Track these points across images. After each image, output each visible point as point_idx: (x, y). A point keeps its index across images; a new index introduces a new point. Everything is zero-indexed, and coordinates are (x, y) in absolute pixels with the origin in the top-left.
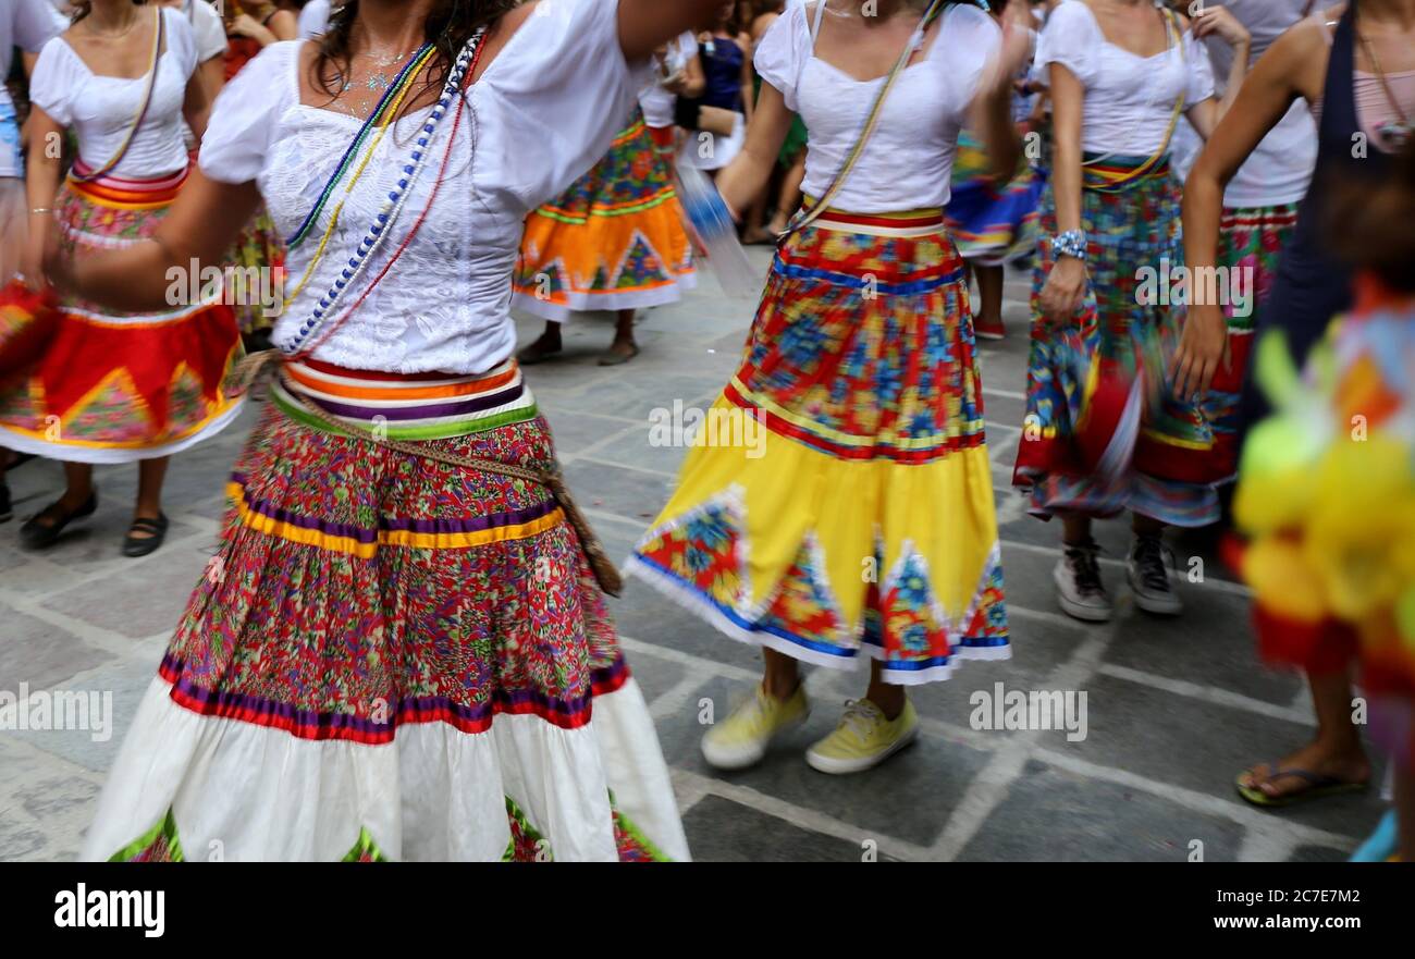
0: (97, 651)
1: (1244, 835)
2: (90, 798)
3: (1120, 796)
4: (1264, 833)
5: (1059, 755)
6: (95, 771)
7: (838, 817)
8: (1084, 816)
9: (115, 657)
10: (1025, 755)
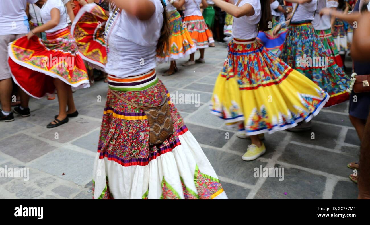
0: (53, 147)
1: (327, 179)
2: (54, 182)
3: (297, 171)
4: (331, 178)
5: (283, 162)
6: (54, 175)
7: (233, 179)
8: (289, 176)
9: (57, 148)
10: (275, 163)
